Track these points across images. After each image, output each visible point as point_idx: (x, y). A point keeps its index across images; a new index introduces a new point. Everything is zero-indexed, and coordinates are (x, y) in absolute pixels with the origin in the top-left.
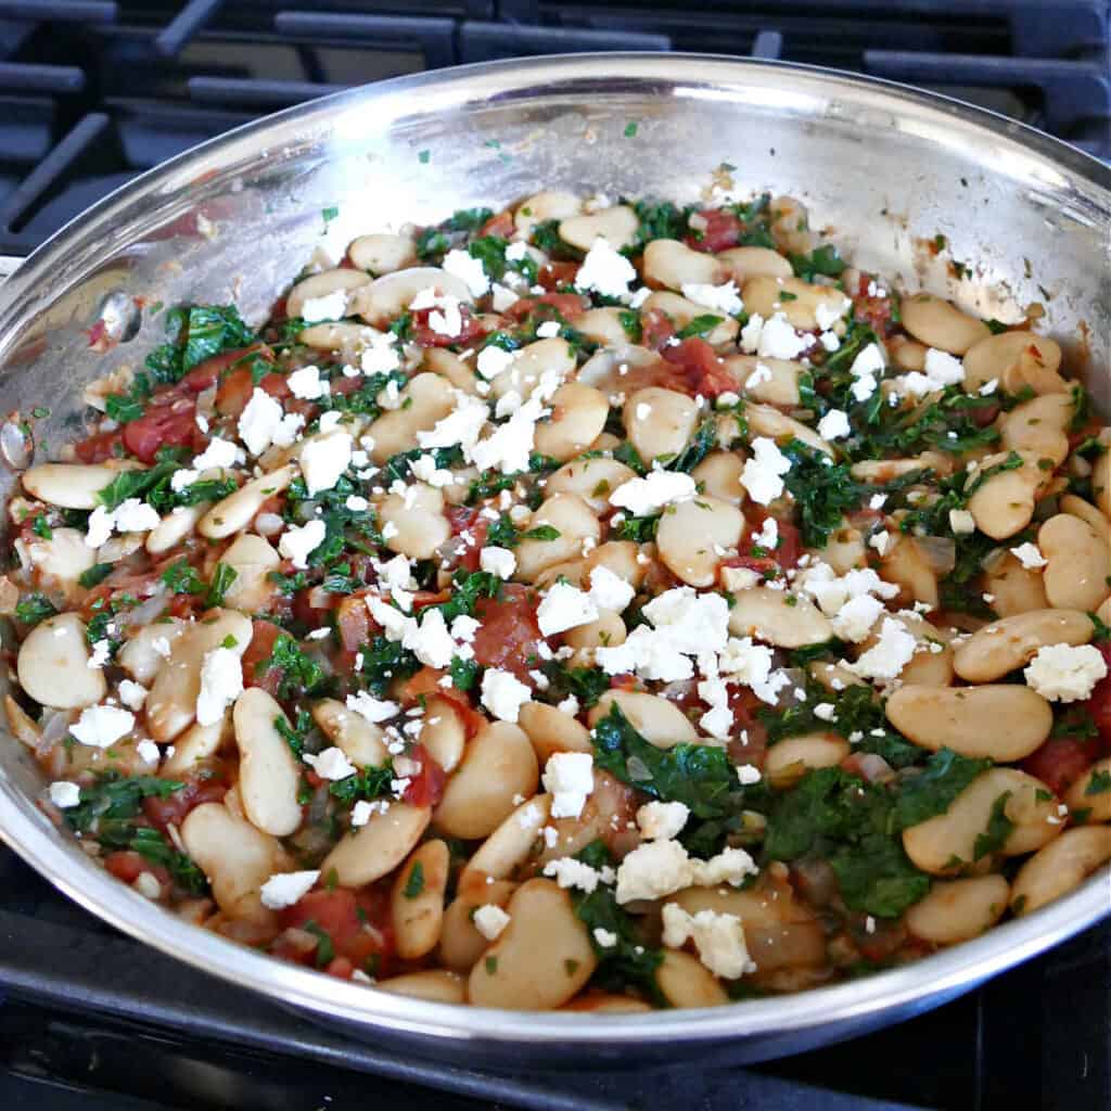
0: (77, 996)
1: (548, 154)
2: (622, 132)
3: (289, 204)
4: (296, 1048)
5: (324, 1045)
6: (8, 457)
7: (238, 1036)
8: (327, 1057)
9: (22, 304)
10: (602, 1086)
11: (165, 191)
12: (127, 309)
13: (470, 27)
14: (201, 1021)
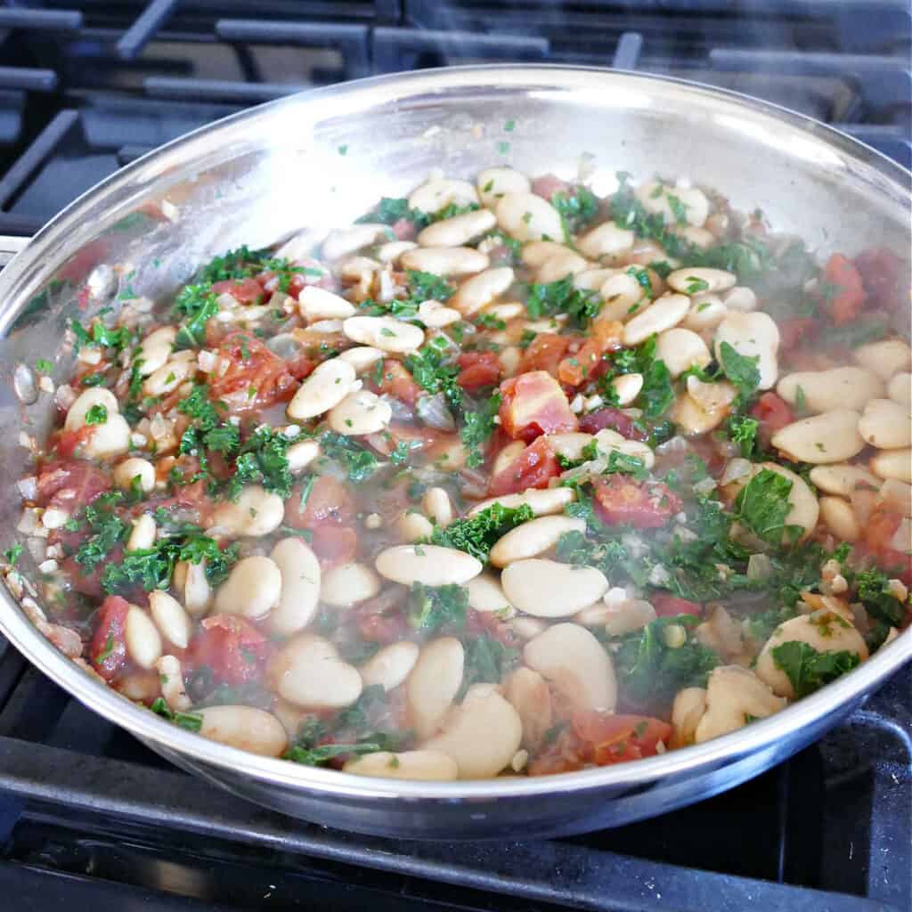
0: (82, 803)
1: (443, 147)
2: (502, 127)
3: (236, 191)
4: (248, 837)
5: (270, 834)
6: (20, 394)
7: (207, 829)
8: (272, 843)
9: (29, 274)
10: (480, 860)
11: (140, 180)
12: (107, 277)
13: (382, 32)
14: (178, 818)
